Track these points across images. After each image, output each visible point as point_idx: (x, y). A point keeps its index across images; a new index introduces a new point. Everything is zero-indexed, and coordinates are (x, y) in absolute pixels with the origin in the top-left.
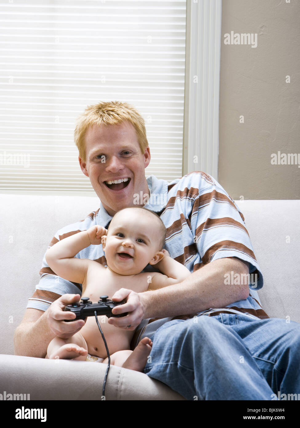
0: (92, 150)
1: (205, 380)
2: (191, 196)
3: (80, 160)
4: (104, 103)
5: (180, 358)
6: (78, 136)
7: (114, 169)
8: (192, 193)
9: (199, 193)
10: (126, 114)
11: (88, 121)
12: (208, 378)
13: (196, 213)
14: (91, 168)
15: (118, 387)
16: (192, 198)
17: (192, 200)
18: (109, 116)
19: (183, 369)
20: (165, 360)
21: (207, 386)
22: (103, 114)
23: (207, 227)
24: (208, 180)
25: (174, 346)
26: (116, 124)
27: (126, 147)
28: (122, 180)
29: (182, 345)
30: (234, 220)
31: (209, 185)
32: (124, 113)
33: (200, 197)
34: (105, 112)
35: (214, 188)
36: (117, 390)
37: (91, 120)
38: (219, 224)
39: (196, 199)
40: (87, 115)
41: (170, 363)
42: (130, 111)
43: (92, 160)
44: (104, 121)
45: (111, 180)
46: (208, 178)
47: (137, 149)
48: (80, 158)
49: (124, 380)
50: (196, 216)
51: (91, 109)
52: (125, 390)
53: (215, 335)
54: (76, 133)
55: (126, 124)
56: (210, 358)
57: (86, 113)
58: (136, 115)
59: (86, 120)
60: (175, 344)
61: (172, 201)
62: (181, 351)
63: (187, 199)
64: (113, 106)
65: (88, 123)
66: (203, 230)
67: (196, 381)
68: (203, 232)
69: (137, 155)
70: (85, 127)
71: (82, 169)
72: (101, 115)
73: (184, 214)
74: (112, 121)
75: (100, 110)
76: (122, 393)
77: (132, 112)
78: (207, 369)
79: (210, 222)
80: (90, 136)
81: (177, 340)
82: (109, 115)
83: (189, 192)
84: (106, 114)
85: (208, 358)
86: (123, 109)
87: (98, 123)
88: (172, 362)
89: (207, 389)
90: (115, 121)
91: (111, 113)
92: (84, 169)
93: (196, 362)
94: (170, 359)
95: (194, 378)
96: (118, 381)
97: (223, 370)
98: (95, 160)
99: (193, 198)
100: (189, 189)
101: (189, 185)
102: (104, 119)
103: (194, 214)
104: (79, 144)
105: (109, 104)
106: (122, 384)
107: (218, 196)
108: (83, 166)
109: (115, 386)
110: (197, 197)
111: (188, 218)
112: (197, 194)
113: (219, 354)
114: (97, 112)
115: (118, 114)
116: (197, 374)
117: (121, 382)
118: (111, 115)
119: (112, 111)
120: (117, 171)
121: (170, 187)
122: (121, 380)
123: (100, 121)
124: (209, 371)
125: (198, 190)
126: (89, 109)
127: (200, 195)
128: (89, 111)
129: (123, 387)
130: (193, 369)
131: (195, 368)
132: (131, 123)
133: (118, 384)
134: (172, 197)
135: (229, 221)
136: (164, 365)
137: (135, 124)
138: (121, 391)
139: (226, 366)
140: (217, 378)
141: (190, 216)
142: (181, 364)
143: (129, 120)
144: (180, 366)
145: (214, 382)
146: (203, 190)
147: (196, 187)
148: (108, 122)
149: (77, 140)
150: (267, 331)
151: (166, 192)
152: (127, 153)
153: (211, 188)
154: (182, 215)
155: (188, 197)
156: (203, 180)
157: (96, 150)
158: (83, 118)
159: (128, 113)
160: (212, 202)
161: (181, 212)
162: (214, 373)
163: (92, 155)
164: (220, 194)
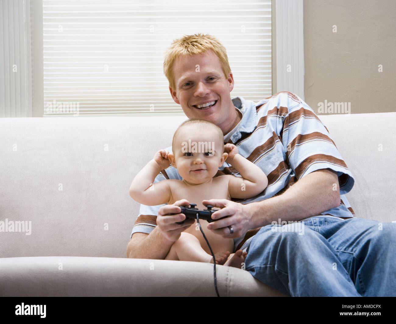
0: (180, 79)
1: (298, 284)
2: (280, 115)
3: (171, 89)
4: (188, 36)
5: (276, 262)
6: (167, 68)
7: (201, 94)
8: (281, 112)
9: (288, 111)
10: (208, 43)
11: (175, 53)
12: (300, 281)
13: (287, 130)
14: (180, 94)
15: (228, 284)
16: (282, 116)
17: (283, 117)
18: (193, 47)
19: (279, 272)
20: (263, 263)
21: (300, 289)
22: (188, 45)
23: (299, 143)
24: (294, 98)
25: (271, 251)
26: (200, 53)
27: (211, 73)
28: (210, 103)
29: (278, 251)
30: (322, 134)
31: (296, 104)
32: (206, 43)
33: (289, 114)
34: (190, 43)
35: (301, 106)
36: (226, 286)
37: (177, 52)
38: (309, 139)
39: (286, 116)
40: (173, 48)
41: (268, 266)
42: (212, 41)
43: (181, 87)
44: (189, 51)
45: (200, 105)
46: (294, 97)
47: (221, 74)
48: (171, 87)
49: (232, 277)
50: (287, 132)
51: (177, 42)
52: (234, 286)
53: (307, 243)
54: (165, 65)
55: (209, 52)
56: (303, 264)
57: (172, 46)
58: (218, 44)
59: (172, 52)
60: (273, 249)
61: (263, 120)
62: (277, 256)
63: (278, 118)
64: (197, 38)
65: (175, 55)
66: (296, 145)
67: (290, 284)
68: (295, 147)
69: (221, 80)
70: (172, 59)
71: (173, 98)
72: (186, 47)
73: (275, 131)
74: (196, 51)
75: (185, 42)
76: (231, 288)
77: (214, 42)
78: (300, 274)
79: (302, 138)
80: (177, 67)
81: (274, 245)
82: (193, 45)
83: (279, 111)
84: (191, 45)
85: (301, 263)
86: (206, 39)
87: (183, 54)
88: (270, 264)
89: (299, 291)
90: (200, 51)
91: (195, 43)
92: (175, 98)
93: (291, 267)
94: (268, 262)
95: (288, 282)
96: (227, 278)
97: (313, 274)
98: (184, 87)
99: (284, 116)
100: (279, 108)
101: (279, 104)
102: (189, 50)
103: (285, 131)
104: (168, 74)
105: (193, 36)
106: (230, 281)
107: (306, 113)
108: (174, 94)
109: (224, 282)
110: (287, 115)
111: (279, 135)
112: (287, 112)
113: (309, 260)
114: (182, 44)
115: (201, 44)
116: (291, 278)
117: (229, 280)
118: (195, 46)
119: (196, 42)
120: (204, 96)
121: (258, 108)
122: (229, 277)
123: (186, 52)
124: (302, 275)
125: (287, 108)
126: (175, 43)
127: (289, 113)
128: (175, 44)
129: (231, 283)
130: (287, 273)
131: (289, 272)
132: (214, 51)
133: (227, 281)
134: (263, 117)
135: (318, 135)
136: (263, 267)
137: (217, 52)
138: (230, 287)
139: (316, 271)
140: (308, 281)
141: (281, 132)
142: (277, 268)
143: (211, 49)
144: (277, 270)
145: (306, 285)
146: (291, 109)
147: (284, 105)
148: (192, 51)
149: (166, 71)
150: (352, 227)
151: (255, 112)
152: (212, 79)
153: (298, 106)
154: (273, 133)
155: (278, 116)
156: (290, 99)
157: (184, 78)
158: (170, 51)
159: (211, 43)
160: (302, 119)
161: (273, 130)
162: (305, 277)
163: (181, 83)
164: (307, 110)
